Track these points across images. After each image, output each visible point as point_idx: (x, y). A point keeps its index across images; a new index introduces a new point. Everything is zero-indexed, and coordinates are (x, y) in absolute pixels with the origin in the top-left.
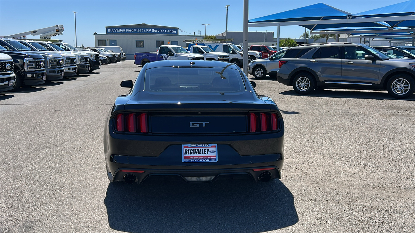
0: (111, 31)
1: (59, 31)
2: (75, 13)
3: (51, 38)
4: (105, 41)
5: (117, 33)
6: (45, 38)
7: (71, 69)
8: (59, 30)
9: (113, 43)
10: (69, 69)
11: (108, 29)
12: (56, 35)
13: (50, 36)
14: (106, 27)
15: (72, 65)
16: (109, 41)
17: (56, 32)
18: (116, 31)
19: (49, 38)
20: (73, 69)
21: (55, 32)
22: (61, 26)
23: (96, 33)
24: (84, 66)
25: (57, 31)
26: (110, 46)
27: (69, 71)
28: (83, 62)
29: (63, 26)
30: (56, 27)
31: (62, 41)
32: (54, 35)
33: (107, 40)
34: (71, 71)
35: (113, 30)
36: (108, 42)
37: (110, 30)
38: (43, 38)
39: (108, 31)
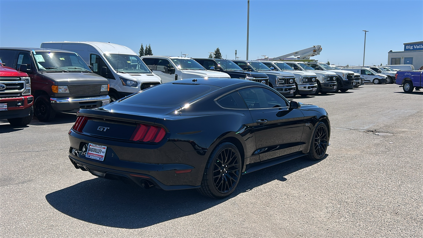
0: (410, 48)
1: (316, 52)
2: (366, 31)
3: (309, 58)
4: (400, 59)
5: (417, 49)
6: (304, 58)
7: (307, 88)
8: (316, 50)
9: (409, 61)
10: (305, 87)
11: (407, 46)
12: (314, 55)
13: (309, 56)
14: (404, 44)
15: (309, 84)
16: (404, 59)
17: (314, 53)
18: (415, 48)
19: (307, 59)
20: (309, 88)
21: (312, 53)
22: (319, 46)
23: (391, 51)
24: (328, 85)
25: (314, 51)
26: (405, 64)
27: (305, 89)
28: (328, 81)
29: (320, 46)
30: (313, 47)
31: (317, 61)
32: (312, 56)
33: (402, 58)
34: (307, 89)
35: (412, 46)
36: (402, 60)
37: (408, 47)
38: (302, 58)
39: (407, 48)
